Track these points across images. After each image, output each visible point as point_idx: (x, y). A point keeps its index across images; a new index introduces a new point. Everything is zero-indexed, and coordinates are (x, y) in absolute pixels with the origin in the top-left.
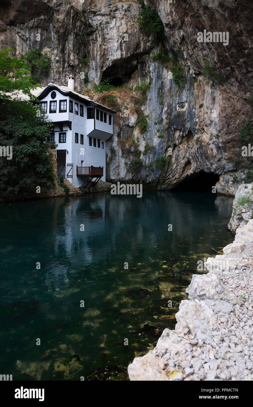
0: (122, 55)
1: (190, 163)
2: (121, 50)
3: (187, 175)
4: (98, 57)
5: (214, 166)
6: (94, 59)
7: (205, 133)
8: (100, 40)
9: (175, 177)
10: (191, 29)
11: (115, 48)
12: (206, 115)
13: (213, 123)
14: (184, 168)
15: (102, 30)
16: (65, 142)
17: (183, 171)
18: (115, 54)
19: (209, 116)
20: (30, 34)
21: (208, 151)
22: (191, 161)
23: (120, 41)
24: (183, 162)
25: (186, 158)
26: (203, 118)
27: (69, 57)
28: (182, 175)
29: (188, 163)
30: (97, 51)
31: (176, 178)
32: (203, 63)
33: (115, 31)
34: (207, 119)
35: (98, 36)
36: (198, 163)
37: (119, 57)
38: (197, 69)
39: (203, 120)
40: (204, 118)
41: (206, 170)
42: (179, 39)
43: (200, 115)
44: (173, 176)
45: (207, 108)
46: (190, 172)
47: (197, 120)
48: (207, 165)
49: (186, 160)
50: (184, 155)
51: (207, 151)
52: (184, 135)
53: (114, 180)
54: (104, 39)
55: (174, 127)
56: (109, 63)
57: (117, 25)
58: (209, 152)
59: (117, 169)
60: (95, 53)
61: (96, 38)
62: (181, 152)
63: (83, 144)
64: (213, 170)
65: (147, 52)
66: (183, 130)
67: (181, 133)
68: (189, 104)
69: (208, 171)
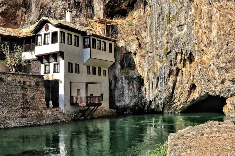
1: (196, 86)
3: (194, 100)
5: (218, 89)
7: (205, 54)
9: (180, 102)
13: (212, 43)
14: (190, 92)
16: (59, 72)
17: (189, 95)
19: (207, 36)
21: (210, 73)
22: (196, 84)
24: (188, 85)
25: (190, 81)
26: (201, 38)
28: (188, 99)
29: (193, 87)
31: (181, 103)
34: (205, 39)
36: (202, 85)
39: (202, 41)
40: (203, 39)
41: (211, 94)
43: (198, 36)
44: (179, 101)
45: (205, 28)
46: (196, 95)
48: (210, 88)
49: (190, 83)
50: (188, 78)
51: (208, 73)
52: (186, 58)
53: (120, 106)
55: (175, 51)
58: (210, 74)
59: (121, 95)
62: (184, 75)
63: (79, 73)
64: (218, 93)
66: (184, 53)
67: (183, 56)
68: (188, 26)
69: (213, 94)
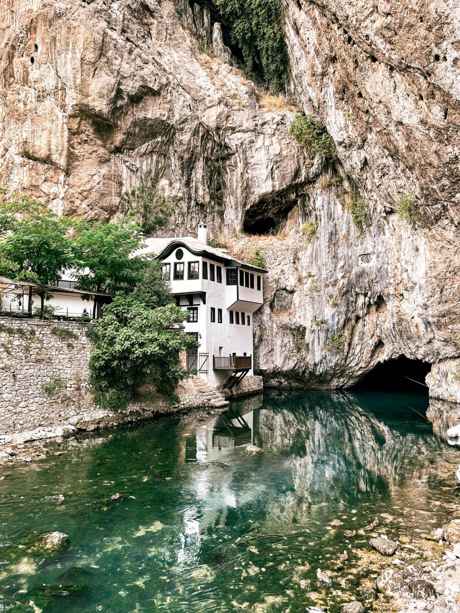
0: (274, 186)
1: (383, 344)
2: (273, 179)
3: (379, 362)
4: (239, 191)
5: (422, 351)
6: (232, 193)
7: (406, 301)
8: (240, 165)
9: (360, 366)
10: (376, 150)
11: (264, 177)
12: (405, 275)
13: (418, 286)
14: (373, 352)
15: (244, 152)
16: (197, 321)
17: (372, 356)
18: (263, 185)
19: (410, 275)
20: (141, 162)
21: (412, 328)
22: (384, 342)
23: (270, 167)
24: (372, 342)
25: (375, 336)
26: (400, 278)
27: (196, 192)
28: (370, 362)
29: (380, 344)
30: (237, 182)
31: (361, 368)
32: (397, 198)
33: (263, 152)
34: (407, 280)
35: (238, 159)
36: (396, 344)
37: (270, 189)
38: (388, 205)
39: (401, 282)
40: (402, 279)
41: (408, 356)
42: (359, 163)
43: (395, 274)
44: (357, 365)
45: (407, 263)
46: (383, 357)
47: (392, 281)
48: (410, 348)
49: (375, 339)
50: (372, 332)
51: (409, 328)
52: (372, 302)
53: (266, 370)
54: (246, 164)
55: (355, 291)
56: (254, 198)
57: (266, 144)
58: (412, 330)
59: (270, 354)
60: (235, 184)
61: (236, 163)
62: (367, 327)
63: (221, 322)
64: (420, 357)
65: (310, 181)
66: (369, 294)
67: (367, 299)
68: (378, 257)
69: (412, 358)
